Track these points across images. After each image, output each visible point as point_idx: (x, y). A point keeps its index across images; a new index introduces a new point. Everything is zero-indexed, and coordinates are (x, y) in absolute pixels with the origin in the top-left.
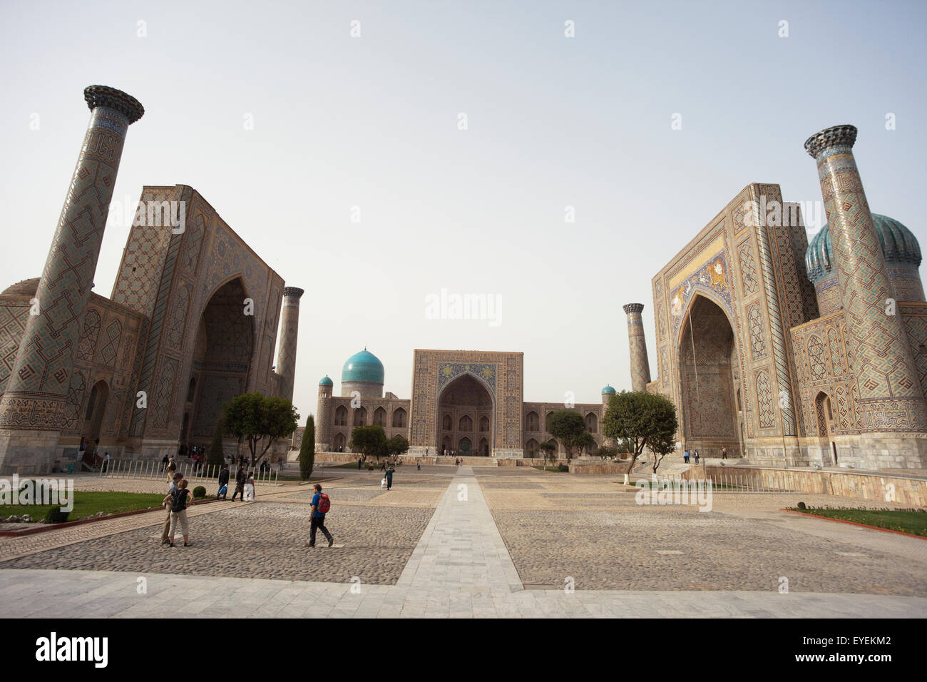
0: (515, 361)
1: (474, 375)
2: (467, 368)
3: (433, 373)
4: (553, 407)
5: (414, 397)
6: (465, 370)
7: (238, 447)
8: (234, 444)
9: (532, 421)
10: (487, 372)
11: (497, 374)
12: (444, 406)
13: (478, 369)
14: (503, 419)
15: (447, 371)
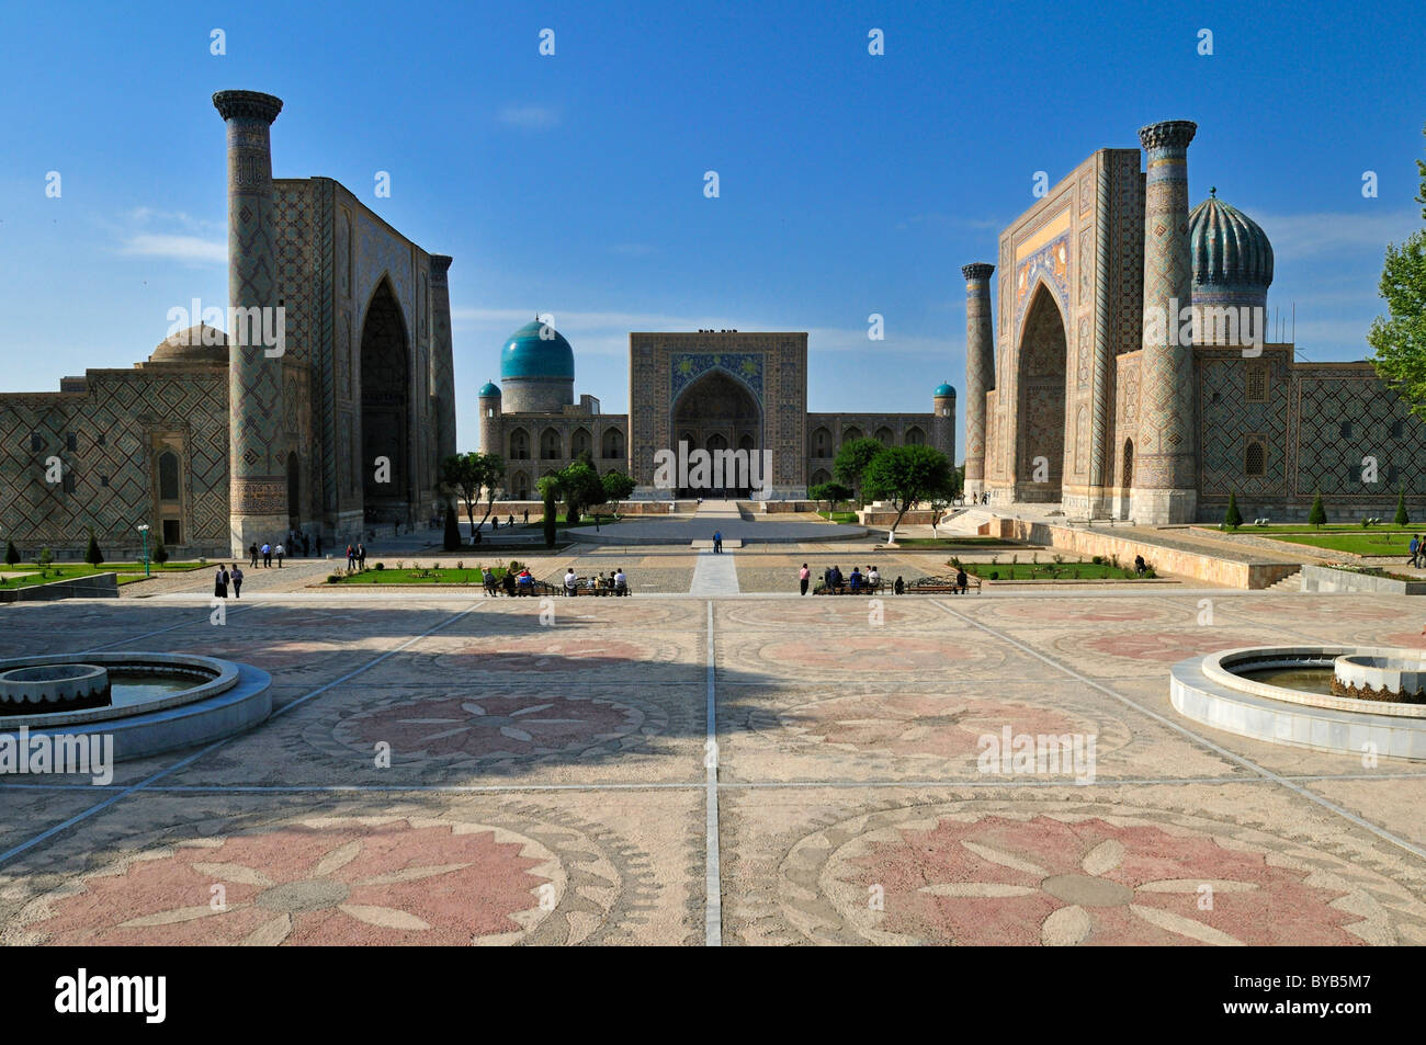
0: (793, 348)
1: (729, 371)
2: (717, 360)
3: (663, 371)
4: (854, 419)
5: (634, 412)
6: (714, 364)
7: (409, 507)
8: (402, 504)
9: (821, 442)
10: (749, 367)
11: (765, 370)
12: (682, 421)
13: (734, 362)
14: (775, 440)
15: (685, 367)
